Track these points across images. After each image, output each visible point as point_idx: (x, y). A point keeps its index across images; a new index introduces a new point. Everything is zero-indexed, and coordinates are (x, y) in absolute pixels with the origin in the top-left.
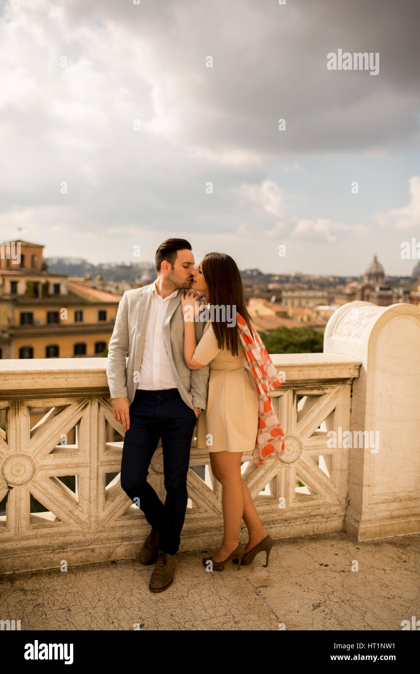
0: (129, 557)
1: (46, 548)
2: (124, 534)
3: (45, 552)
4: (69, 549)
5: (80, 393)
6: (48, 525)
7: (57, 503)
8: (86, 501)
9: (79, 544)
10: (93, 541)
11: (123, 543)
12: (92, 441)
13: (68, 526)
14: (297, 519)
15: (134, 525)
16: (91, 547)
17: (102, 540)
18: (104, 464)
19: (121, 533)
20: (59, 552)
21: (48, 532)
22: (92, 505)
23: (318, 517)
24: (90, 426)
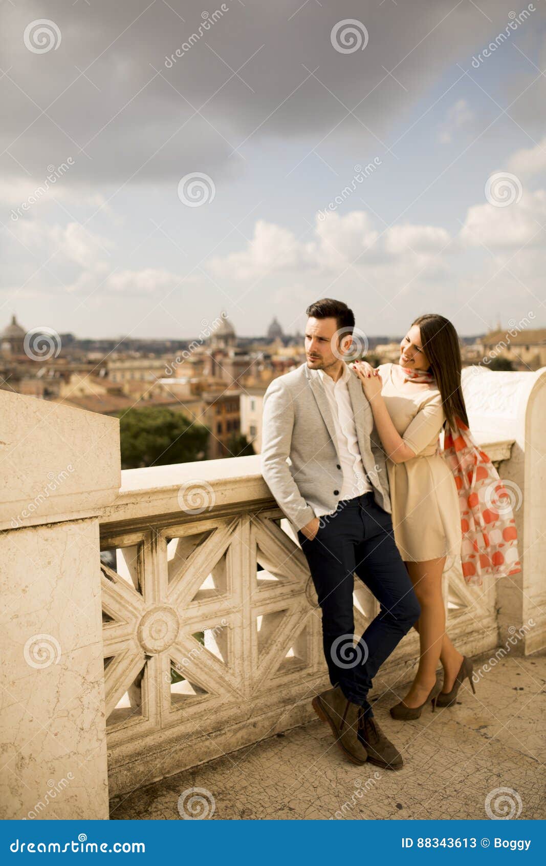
0: (294, 725)
1: (198, 734)
2: (283, 695)
3: (199, 739)
4: (226, 730)
5: (230, 511)
6: (194, 702)
7: (205, 669)
8: (237, 659)
9: (236, 719)
10: (252, 713)
11: (287, 708)
12: (243, 575)
13: (219, 697)
14: (455, 640)
15: (292, 681)
16: (251, 720)
17: (261, 709)
18: (258, 604)
19: (279, 695)
20: (216, 736)
21: (195, 711)
22: (246, 663)
23: (475, 634)
24: (241, 555)
